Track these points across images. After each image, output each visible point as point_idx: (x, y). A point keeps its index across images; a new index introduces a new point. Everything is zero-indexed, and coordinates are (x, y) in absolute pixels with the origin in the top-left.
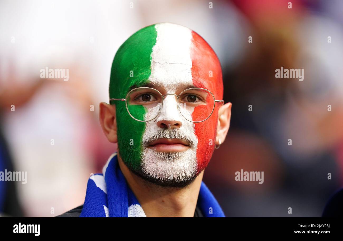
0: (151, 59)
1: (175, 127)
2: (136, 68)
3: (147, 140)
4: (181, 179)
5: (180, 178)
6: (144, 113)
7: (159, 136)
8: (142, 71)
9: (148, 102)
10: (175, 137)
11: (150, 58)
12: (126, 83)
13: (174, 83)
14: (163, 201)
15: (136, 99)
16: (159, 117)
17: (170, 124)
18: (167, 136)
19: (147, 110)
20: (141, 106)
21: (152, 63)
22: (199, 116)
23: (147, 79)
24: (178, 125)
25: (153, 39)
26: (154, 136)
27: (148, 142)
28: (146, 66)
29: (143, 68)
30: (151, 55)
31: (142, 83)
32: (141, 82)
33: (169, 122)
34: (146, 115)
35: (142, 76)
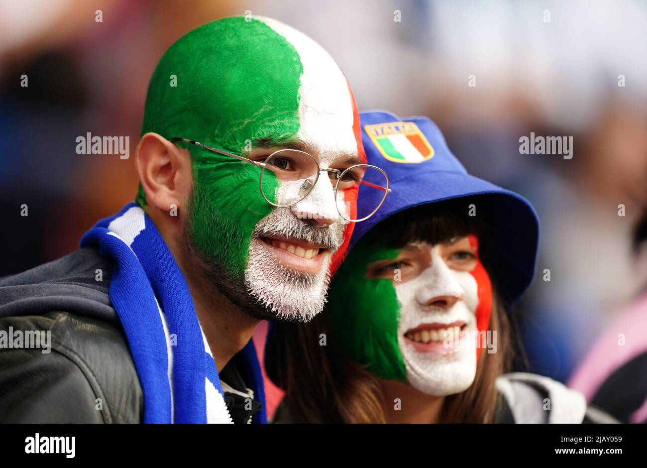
0: (299, 99)
2: (270, 107)
8: (282, 117)
11: (298, 96)
12: (241, 128)
13: (335, 150)
21: (300, 106)
23: (294, 133)
28: (290, 108)
29: (283, 111)
30: (300, 91)
31: (284, 138)
32: (282, 136)
34: (280, 190)
35: (282, 126)
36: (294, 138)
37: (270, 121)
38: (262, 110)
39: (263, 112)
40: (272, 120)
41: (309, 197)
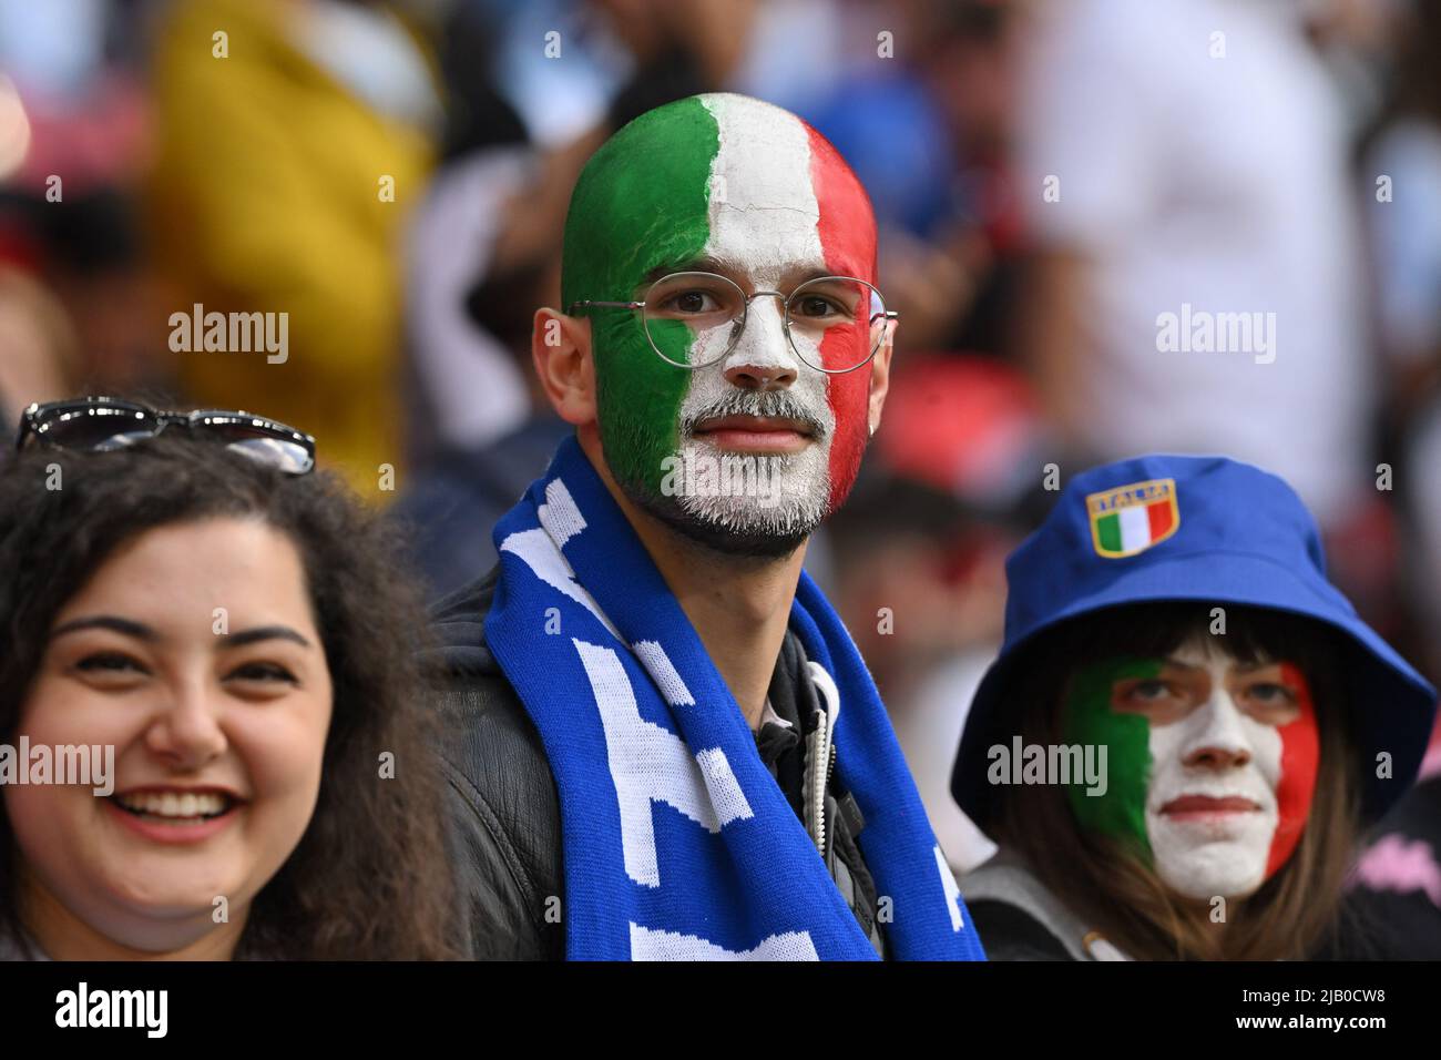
0: (708, 196)
1: (778, 384)
2: (666, 218)
3: (694, 418)
4: (789, 527)
5: (786, 525)
6: (687, 342)
7: (729, 409)
8: (683, 228)
9: (697, 315)
10: (778, 413)
11: (705, 191)
12: (632, 260)
14: (718, 595)
15: (662, 304)
16: (731, 354)
17: (767, 377)
18: (755, 410)
19: (696, 335)
20: (680, 323)
21: (710, 206)
22: (839, 351)
23: (699, 249)
24: (787, 378)
25: (709, 138)
26: (713, 409)
27: (696, 421)
28: (694, 213)
29: (684, 218)
30: (708, 183)
31: (683, 260)
32: (680, 257)
33: (766, 372)
34: (694, 348)
35: (682, 241)
36: (698, 255)
37: (666, 238)
38: (655, 224)
39: (658, 228)
40: (669, 237)
41: (740, 343)
